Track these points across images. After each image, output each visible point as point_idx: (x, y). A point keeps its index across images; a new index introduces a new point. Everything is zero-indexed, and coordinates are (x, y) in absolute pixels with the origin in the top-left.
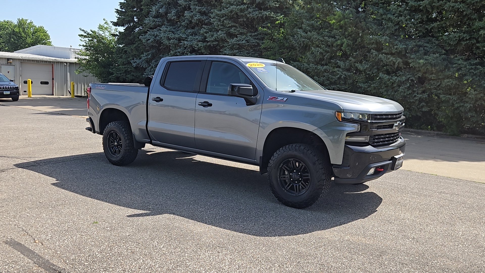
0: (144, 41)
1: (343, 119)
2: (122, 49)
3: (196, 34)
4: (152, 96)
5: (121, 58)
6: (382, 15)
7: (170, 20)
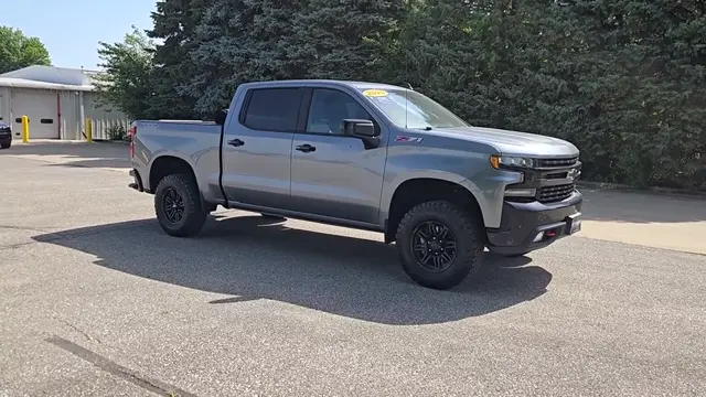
0: (194, 59)
1: (501, 166)
2: (162, 70)
3: (270, 49)
4: (228, 138)
5: (161, 83)
6: (538, 18)
7: (233, 28)
